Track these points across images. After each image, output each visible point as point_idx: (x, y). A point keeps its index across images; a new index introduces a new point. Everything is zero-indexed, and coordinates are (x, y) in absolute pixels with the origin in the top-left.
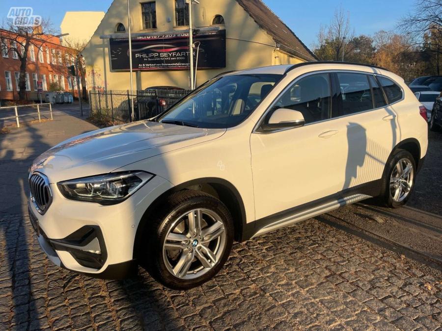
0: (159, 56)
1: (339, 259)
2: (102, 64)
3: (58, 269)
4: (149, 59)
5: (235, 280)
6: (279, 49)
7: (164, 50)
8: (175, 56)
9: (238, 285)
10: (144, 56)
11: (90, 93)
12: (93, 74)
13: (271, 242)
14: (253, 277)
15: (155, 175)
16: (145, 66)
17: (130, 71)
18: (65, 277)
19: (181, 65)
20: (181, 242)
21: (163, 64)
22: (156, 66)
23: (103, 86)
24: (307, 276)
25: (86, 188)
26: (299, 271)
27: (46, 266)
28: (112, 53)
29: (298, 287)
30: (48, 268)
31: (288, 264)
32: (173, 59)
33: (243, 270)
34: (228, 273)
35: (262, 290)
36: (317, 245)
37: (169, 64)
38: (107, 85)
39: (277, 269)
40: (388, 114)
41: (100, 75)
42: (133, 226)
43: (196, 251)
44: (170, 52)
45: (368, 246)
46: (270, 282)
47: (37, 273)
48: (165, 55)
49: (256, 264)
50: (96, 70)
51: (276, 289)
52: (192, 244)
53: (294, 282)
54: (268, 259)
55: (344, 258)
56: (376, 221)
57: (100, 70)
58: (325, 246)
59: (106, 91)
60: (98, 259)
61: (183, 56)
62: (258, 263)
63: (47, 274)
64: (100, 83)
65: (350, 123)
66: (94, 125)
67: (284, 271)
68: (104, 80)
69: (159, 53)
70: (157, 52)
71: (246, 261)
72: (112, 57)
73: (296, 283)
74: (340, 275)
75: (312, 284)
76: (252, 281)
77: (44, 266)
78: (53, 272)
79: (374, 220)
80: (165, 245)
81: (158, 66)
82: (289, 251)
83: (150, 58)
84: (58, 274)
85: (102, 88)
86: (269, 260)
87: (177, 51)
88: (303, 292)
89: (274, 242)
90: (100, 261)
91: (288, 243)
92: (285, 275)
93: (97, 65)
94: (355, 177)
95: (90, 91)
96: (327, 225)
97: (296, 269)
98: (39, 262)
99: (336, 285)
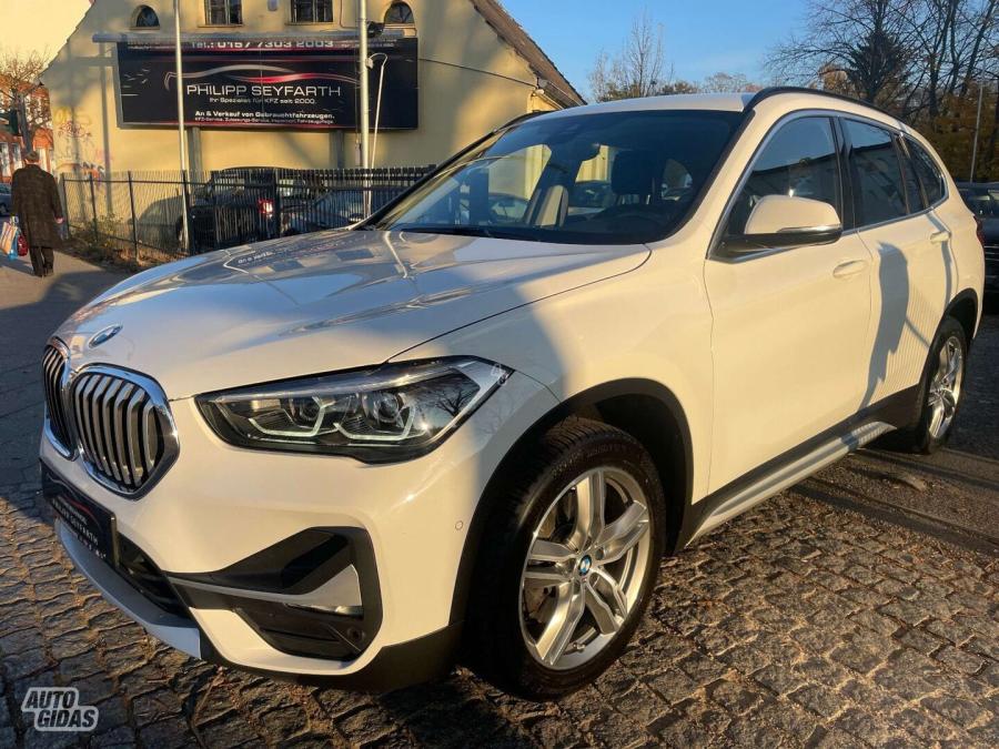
0: (248, 94)
1: (897, 588)
2: (98, 107)
3: (141, 658)
4: (223, 100)
5: (675, 661)
6: (542, 91)
7: (262, 79)
8: (290, 96)
9: (691, 676)
10: (210, 90)
11: (63, 180)
12: (75, 131)
13: (704, 550)
14: (716, 648)
15: (510, 371)
16: (213, 116)
17: (177, 128)
18: (174, 683)
19: (306, 118)
20: (554, 563)
21: (258, 114)
22: (241, 117)
23: (99, 162)
24: (848, 637)
25: (282, 414)
26: (821, 626)
27: (100, 651)
28: (123, 80)
29: (846, 670)
30: (109, 655)
31: (782, 608)
32: (286, 101)
33: (676, 629)
34: (644, 642)
35: (760, 684)
36: (818, 553)
37: (275, 115)
38: (111, 162)
39: (762, 621)
40: (936, 230)
41: (89, 134)
42: (459, 525)
43: (586, 588)
44: (278, 85)
45: (935, 548)
46: (768, 662)
47: (82, 675)
48: (265, 90)
49: (702, 612)
50: (81, 120)
51: (797, 680)
52: (579, 567)
53: (827, 655)
54: (723, 596)
55: (903, 583)
56: (912, 486)
57: (90, 123)
58: (839, 554)
59: (108, 175)
60: (349, 632)
61: (311, 95)
62: (706, 608)
63: (113, 674)
64: (91, 154)
65: (882, 245)
66: (82, 259)
67: (786, 629)
68: (101, 147)
69: (249, 85)
70: (245, 83)
71: (670, 604)
72: (123, 91)
73: (833, 658)
74: (925, 627)
75: (876, 660)
76: (720, 659)
77: (94, 649)
78: (132, 667)
79: (905, 484)
80: (526, 575)
81: (245, 117)
82: (763, 572)
83: (225, 96)
84: (148, 672)
85: (95, 169)
86: (727, 598)
87: (294, 84)
88: (867, 680)
89: (709, 548)
90: (356, 636)
91: (744, 550)
92: (794, 638)
93: (82, 109)
94: (883, 379)
95: (63, 175)
96: (807, 499)
97: (810, 620)
98: (73, 637)
99: (933, 656)
